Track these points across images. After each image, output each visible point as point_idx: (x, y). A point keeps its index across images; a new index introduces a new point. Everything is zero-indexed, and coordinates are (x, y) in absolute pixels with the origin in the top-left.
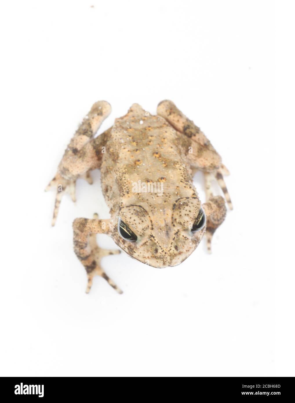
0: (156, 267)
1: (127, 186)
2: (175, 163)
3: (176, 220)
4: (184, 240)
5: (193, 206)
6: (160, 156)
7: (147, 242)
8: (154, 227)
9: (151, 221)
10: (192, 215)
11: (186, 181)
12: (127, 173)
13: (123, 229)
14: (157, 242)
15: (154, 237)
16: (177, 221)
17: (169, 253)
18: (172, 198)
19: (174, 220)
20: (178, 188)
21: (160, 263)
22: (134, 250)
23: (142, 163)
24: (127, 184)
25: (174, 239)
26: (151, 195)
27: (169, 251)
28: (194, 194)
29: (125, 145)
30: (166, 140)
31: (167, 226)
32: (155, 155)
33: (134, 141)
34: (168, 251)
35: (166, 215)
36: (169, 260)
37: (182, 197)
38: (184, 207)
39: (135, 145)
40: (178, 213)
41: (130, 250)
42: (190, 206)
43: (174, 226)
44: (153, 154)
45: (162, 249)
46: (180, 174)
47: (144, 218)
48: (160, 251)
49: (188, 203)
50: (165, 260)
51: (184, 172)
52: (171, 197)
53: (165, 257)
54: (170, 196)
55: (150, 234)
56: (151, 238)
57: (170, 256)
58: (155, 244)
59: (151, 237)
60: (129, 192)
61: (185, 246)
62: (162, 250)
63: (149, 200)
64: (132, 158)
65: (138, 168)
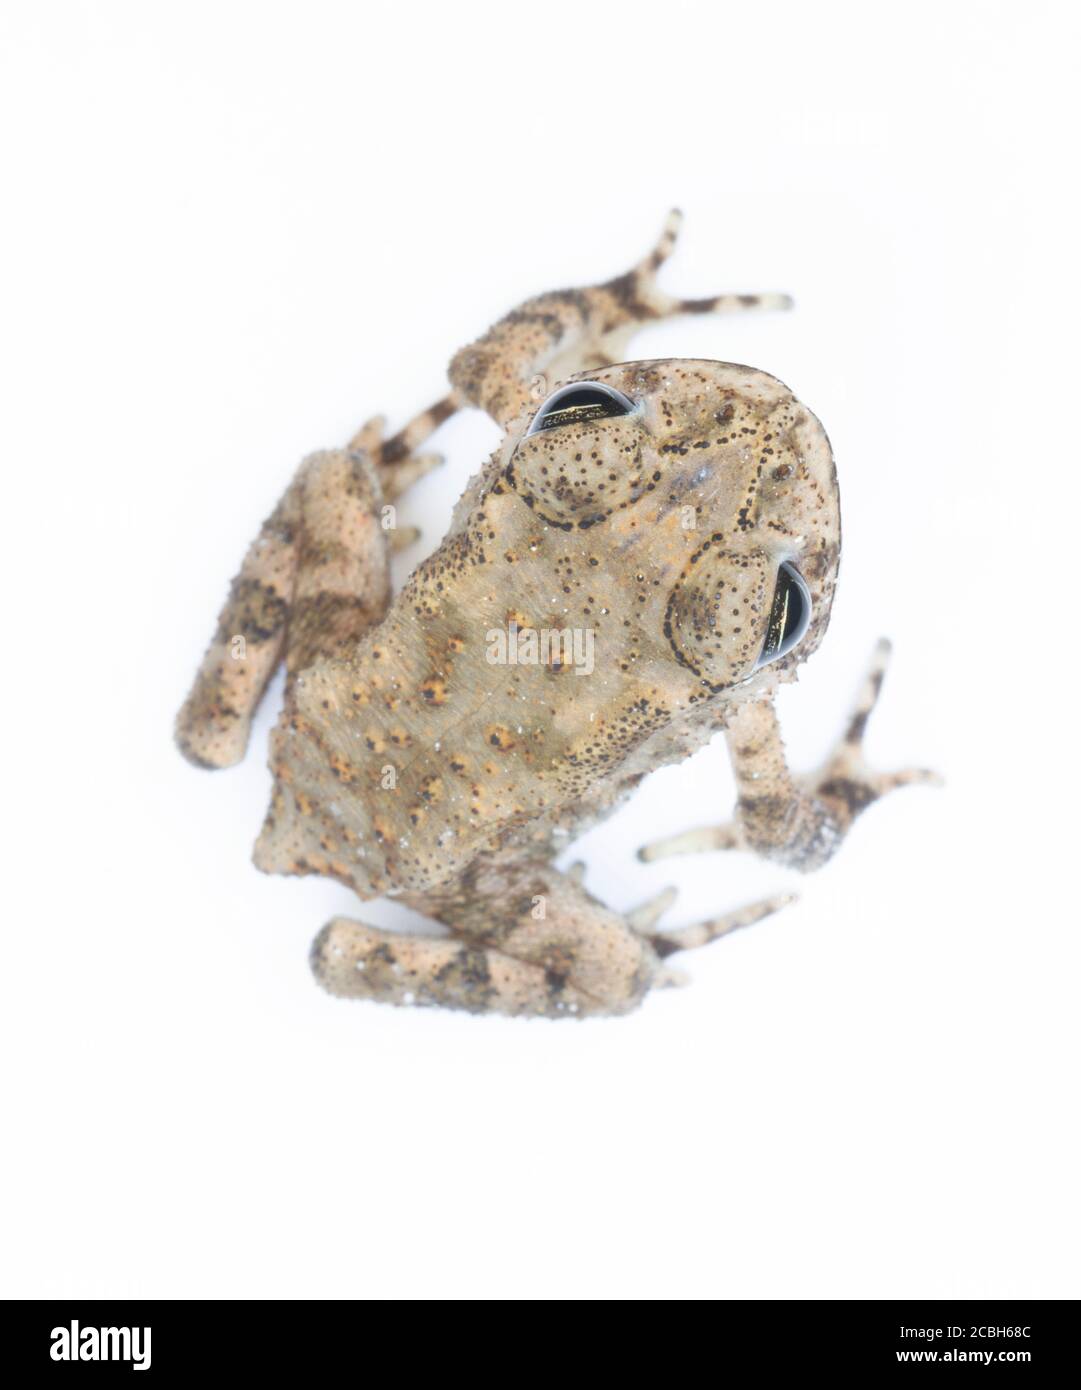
0: (827, 439)
1: (620, 725)
2: (425, 615)
3: (634, 485)
4: (678, 411)
5: (552, 459)
6: (434, 677)
7: (771, 524)
8: (709, 537)
9: (694, 559)
10: (586, 444)
11: (471, 546)
12: (567, 754)
13: (782, 631)
14: (751, 489)
15: (743, 512)
16: (634, 477)
17: (760, 429)
18: (566, 550)
19: (641, 489)
20: (514, 557)
21: (806, 436)
22: (819, 548)
23: (498, 724)
24: (613, 727)
25: (704, 445)
26: (602, 623)
27: (753, 432)
28: (499, 491)
29: (457, 817)
30: (359, 689)
31: (672, 497)
32: (439, 696)
33: (427, 795)
34: (757, 433)
35: (637, 527)
36: (781, 411)
37: (535, 520)
38: (577, 484)
39: (438, 782)
40: (606, 491)
41: (826, 563)
42: (561, 470)
43: (657, 476)
44: (436, 705)
45: (763, 461)
46: (458, 577)
47: (702, 588)
48: (774, 462)
49: (553, 486)
50: (790, 424)
51: (442, 571)
52: (562, 557)
53: (779, 430)
54: (560, 561)
55: (740, 532)
56: (753, 520)
57: (764, 418)
58: (760, 492)
59: (749, 522)
60: (639, 701)
61: (692, 396)
62: (766, 455)
63: (622, 619)
64: (495, 769)
65: (524, 727)
